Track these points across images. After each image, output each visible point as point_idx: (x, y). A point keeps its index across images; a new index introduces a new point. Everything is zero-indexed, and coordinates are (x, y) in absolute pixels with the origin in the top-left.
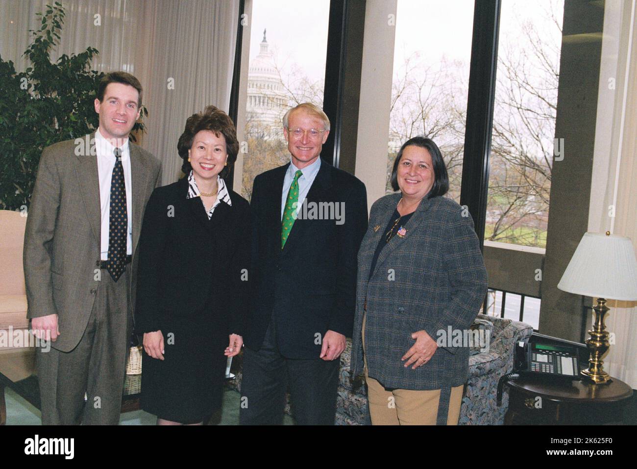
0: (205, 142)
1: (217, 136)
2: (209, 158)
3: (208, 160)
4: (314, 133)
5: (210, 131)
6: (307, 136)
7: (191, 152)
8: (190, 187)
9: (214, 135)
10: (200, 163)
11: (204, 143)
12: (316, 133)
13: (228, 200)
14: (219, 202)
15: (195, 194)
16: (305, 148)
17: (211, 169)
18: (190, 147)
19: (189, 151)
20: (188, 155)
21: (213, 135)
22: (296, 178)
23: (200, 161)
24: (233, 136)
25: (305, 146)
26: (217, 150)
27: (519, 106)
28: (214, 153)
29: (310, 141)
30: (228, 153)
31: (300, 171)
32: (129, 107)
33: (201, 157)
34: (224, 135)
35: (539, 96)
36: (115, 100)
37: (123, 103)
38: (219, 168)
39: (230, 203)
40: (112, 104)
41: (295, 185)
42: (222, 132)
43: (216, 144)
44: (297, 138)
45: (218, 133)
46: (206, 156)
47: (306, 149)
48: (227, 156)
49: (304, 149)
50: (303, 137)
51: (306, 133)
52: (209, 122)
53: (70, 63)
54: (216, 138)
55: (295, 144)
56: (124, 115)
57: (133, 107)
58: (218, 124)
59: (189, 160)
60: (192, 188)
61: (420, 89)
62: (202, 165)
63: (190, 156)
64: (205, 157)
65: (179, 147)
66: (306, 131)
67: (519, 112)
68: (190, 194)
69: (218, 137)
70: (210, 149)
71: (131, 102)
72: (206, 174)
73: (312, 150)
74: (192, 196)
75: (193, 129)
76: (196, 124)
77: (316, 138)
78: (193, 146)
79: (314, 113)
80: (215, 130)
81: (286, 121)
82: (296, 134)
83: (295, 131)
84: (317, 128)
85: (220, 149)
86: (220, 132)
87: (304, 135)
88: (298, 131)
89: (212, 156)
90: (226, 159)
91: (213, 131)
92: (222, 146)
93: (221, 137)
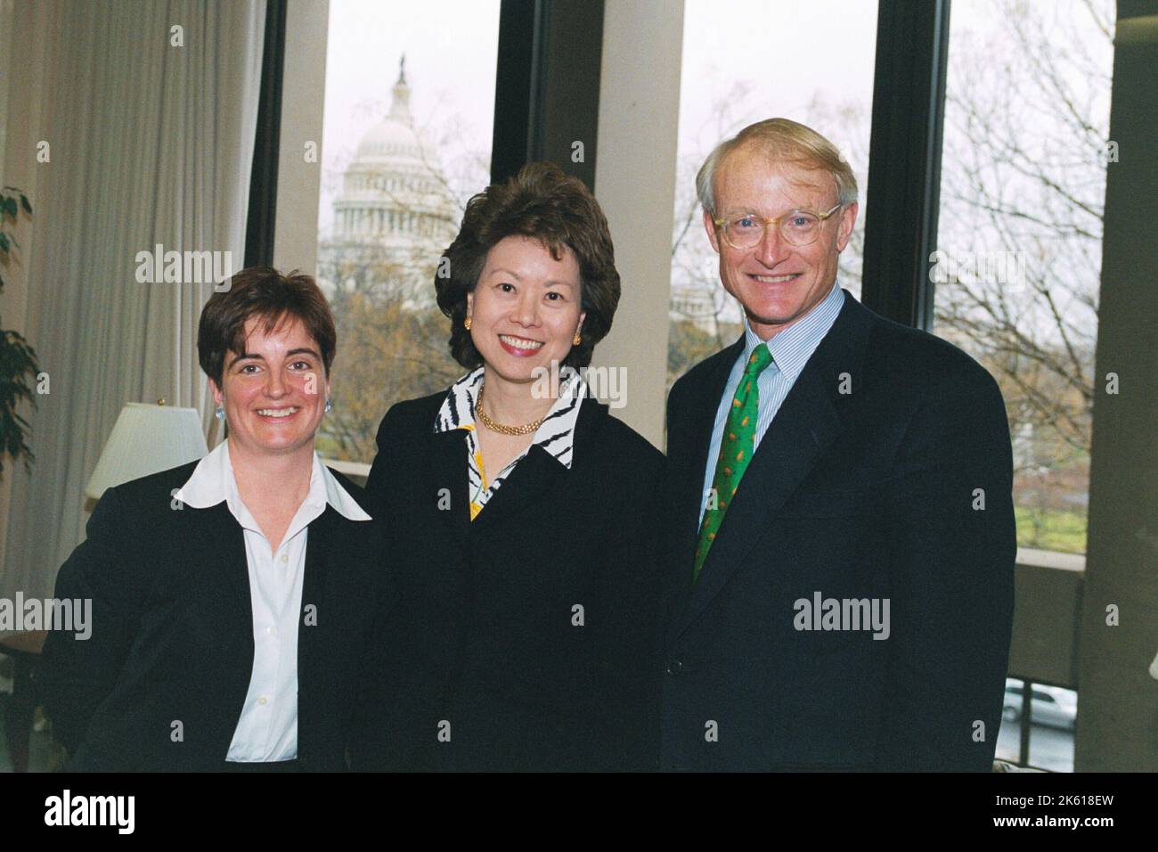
0: (518, 271)
1: (554, 255)
2: (527, 319)
3: (525, 327)
4: (801, 221)
5: (536, 240)
6: (778, 235)
7: (474, 299)
8: (447, 404)
9: (547, 253)
10: (499, 335)
11: (513, 274)
12: (809, 221)
15: (456, 421)
16: (773, 276)
17: (531, 353)
18: (471, 286)
19: (470, 297)
20: (465, 308)
21: (542, 251)
23: (504, 327)
24: (603, 258)
25: (775, 271)
26: (553, 296)
28: (542, 306)
29: (791, 253)
30: (584, 307)
31: (764, 348)
33: (502, 318)
34: (576, 250)
38: (556, 351)
39: (566, 458)
42: (571, 245)
43: (550, 278)
44: (744, 246)
45: (557, 246)
46: (519, 313)
47: (778, 280)
48: (583, 317)
49: (773, 281)
50: (764, 244)
51: (772, 227)
52: (536, 210)
54: (552, 261)
55: (739, 264)
58: (559, 219)
59: (468, 324)
60: (452, 403)
62: (504, 338)
63: (470, 313)
64: (516, 318)
66: (772, 221)
68: (442, 420)
69: (556, 258)
70: (530, 295)
72: (514, 367)
73: (799, 279)
74: (447, 427)
75: (484, 231)
76: (493, 215)
77: (809, 237)
78: (480, 282)
79: (797, 155)
80: (549, 239)
81: (708, 190)
82: (738, 233)
83: (737, 223)
84: (811, 206)
85: (562, 293)
86: (564, 245)
87: (766, 234)
88: (746, 223)
89: (535, 315)
90: (580, 325)
91: (541, 240)
92: (568, 284)
93: (568, 258)
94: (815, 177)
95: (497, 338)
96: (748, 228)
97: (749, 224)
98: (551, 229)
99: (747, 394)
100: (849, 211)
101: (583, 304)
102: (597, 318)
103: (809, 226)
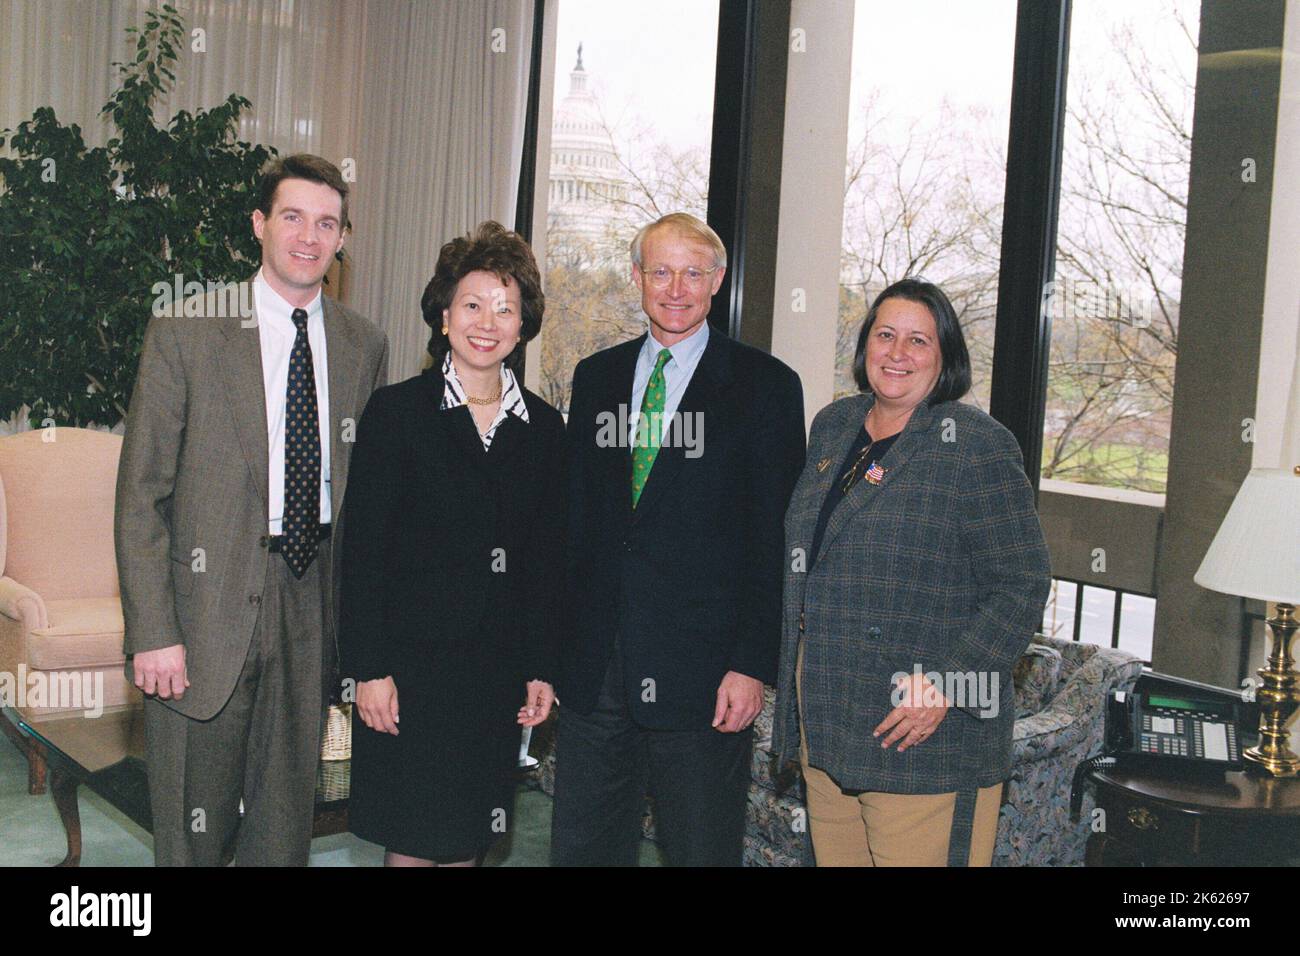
0: (480, 295)
1: (504, 283)
2: (488, 326)
3: (485, 331)
4: (694, 274)
5: (492, 274)
6: (681, 281)
7: (449, 315)
8: (447, 387)
9: (500, 282)
10: (468, 337)
11: (477, 297)
12: (699, 274)
13: (522, 411)
14: (505, 416)
15: (458, 400)
16: (676, 305)
17: (490, 349)
18: (448, 306)
19: (445, 313)
20: (442, 321)
21: (496, 281)
22: (660, 365)
23: (470, 332)
24: (534, 284)
25: (677, 303)
27: (1105, 200)
28: (497, 318)
29: (687, 292)
30: (524, 319)
31: (667, 350)
32: (323, 228)
33: (471, 325)
34: (518, 281)
35: (1146, 179)
36: (295, 214)
37: (312, 220)
38: (506, 348)
39: (525, 417)
40: (289, 222)
41: (657, 380)
42: (514, 275)
44: (660, 286)
45: (506, 277)
46: (483, 322)
47: (678, 308)
48: (522, 324)
49: (675, 309)
50: (672, 285)
51: (677, 276)
52: (490, 254)
53: (195, 128)
54: (503, 287)
55: (656, 298)
56: (314, 244)
57: (331, 227)
58: (506, 259)
59: (445, 331)
60: (451, 387)
61: (899, 166)
62: (472, 339)
63: (446, 323)
64: (479, 326)
65: (424, 305)
66: (677, 271)
67: (1106, 212)
68: (448, 400)
69: (506, 285)
70: (488, 311)
71: (327, 218)
72: (480, 359)
73: (691, 309)
74: (452, 404)
75: (456, 268)
76: (461, 258)
77: (698, 285)
78: (454, 302)
79: (694, 234)
80: (500, 272)
81: (638, 252)
82: (657, 278)
83: (656, 272)
84: (700, 265)
85: (510, 309)
86: (511, 276)
87: (673, 280)
88: (661, 273)
89: (494, 324)
90: (520, 330)
91: (496, 273)
92: (514, 302)
93: (513, 285)
95: (466, 339)
96: (663, 276)
97: (663, 273)
98: (501, 266)
99: (659, 380)
101: (522, 314)
102: (530, 326)
103: (699, 277)
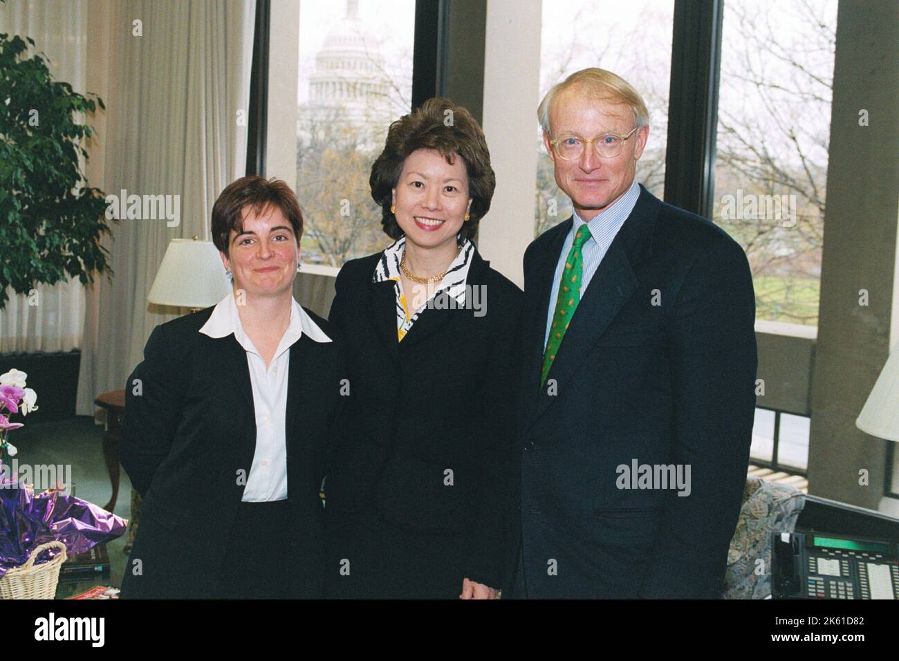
0: (425, 173)
1: (449, 161)
2: (432, 205)
3: (431, 211)
5: (436, 152)
6: (593, 150)
7: (396, 192)
9: (444, 160)
10: (414, 217)
11: (421, 175)
12: (615, 140)
15: (388, 275)
17: (436, 228)
18: (394, 184)
19: (394, 191)
20: (391, 199)
21: (440, 159)
23: (418, 212)
24: (482, 162)
26: (450, 189)
28: (442, 196)
29: (602, 163)
30: (471, 196)
31: (587, 228)
33: (417, 204)
34: (465, 159)
38: (453, 226)
42: (460, 153)
43: (447, 176)
44: (572, 158)
45: (450, 154)
46: (427, 201)
48: (471, 201)
49: (591, 183)
50: (583, 156)
51: (589, 145)
52: (433, 132)
54: (448, 165)
55: (568, 171)
58: (451, 137)
59: (393, 210)
60: (384, 262)
62: (418, 219)
63: (394, 201)
64: (424, 205)
65: (372, 183)
66: (589, 140)
68: (378, 274)
69: (450, 163)
70: (434, 189)
72: (426, 238)
74: (382, 278)
75: (401, 146)
76: (406, 135)
77: (614, 152)
78: (400, 181)
79: (607, 94)
80: (445, 150)
81: (546, 117)
82: (566, 148)
83: (565, 141)
84: (616, 130)
85: (456, 186)
86: (455, 154)
87: (585, 149)
88: (572, 142)
89: (438, 202)
90: (469, 207)
91: (440, 152)
92: (459, 180)
93: (459, 162)
94: (619, 109)
95: (413, 219)
96: (573, 145)
97: (574, 143)
98: (446, 144)
99: (575, 260)
100: (643, 132)
101: (470, 193)
102: (480, 202)
103: (615, 144)
